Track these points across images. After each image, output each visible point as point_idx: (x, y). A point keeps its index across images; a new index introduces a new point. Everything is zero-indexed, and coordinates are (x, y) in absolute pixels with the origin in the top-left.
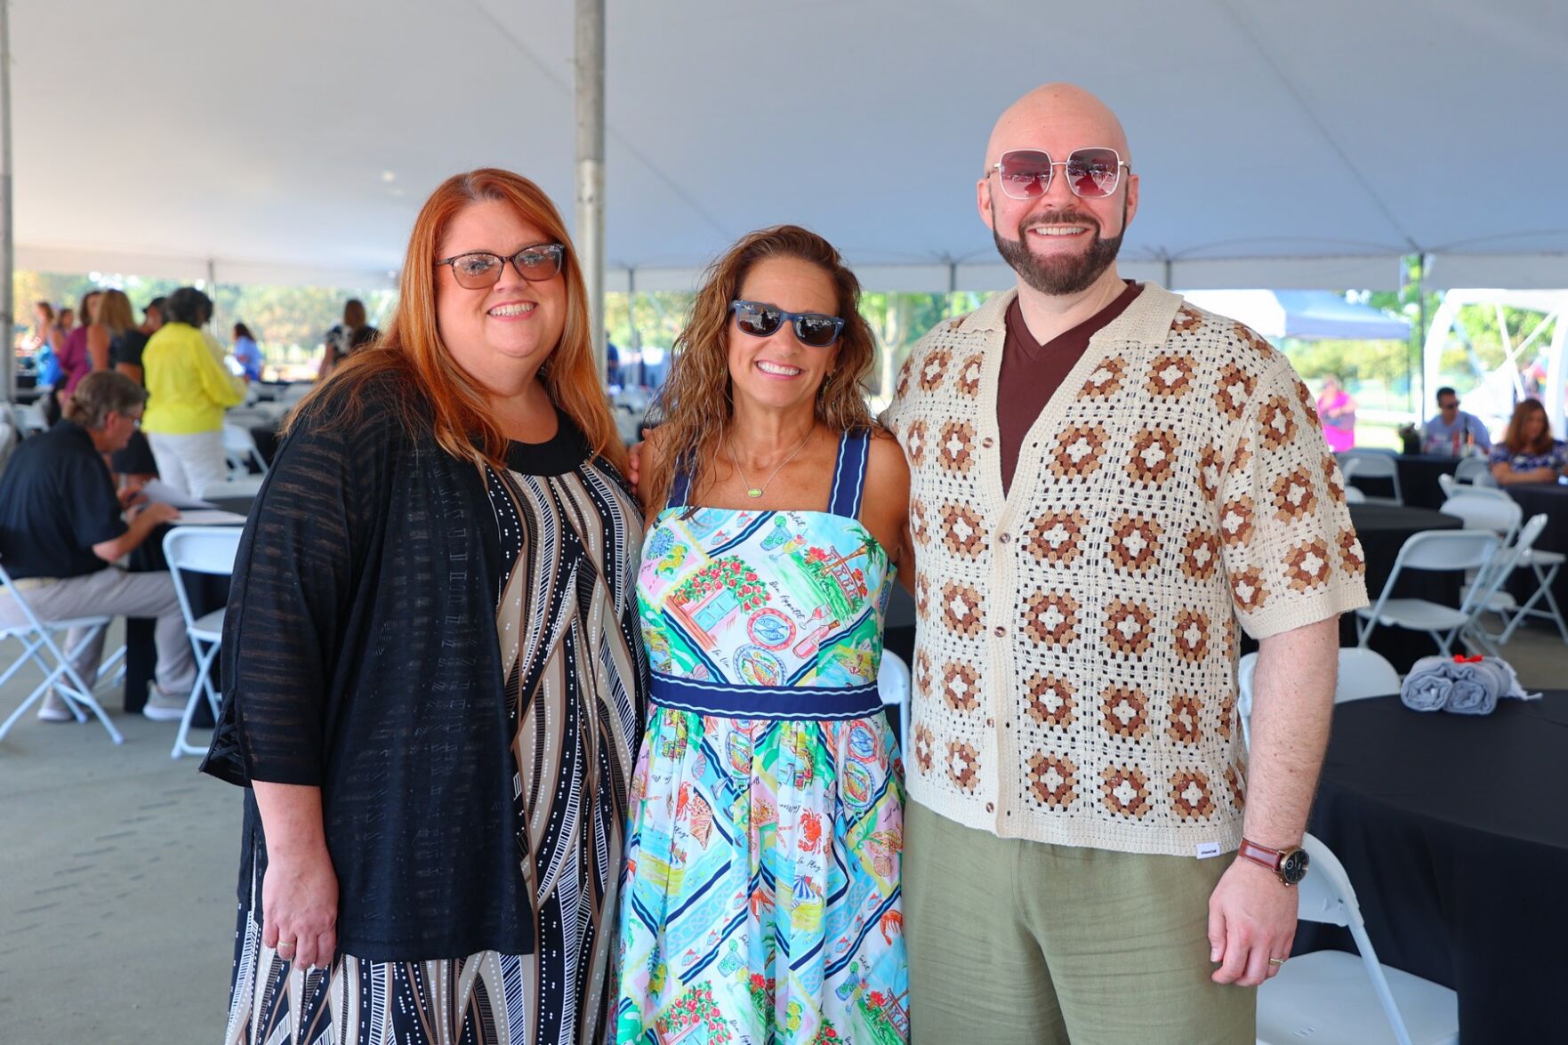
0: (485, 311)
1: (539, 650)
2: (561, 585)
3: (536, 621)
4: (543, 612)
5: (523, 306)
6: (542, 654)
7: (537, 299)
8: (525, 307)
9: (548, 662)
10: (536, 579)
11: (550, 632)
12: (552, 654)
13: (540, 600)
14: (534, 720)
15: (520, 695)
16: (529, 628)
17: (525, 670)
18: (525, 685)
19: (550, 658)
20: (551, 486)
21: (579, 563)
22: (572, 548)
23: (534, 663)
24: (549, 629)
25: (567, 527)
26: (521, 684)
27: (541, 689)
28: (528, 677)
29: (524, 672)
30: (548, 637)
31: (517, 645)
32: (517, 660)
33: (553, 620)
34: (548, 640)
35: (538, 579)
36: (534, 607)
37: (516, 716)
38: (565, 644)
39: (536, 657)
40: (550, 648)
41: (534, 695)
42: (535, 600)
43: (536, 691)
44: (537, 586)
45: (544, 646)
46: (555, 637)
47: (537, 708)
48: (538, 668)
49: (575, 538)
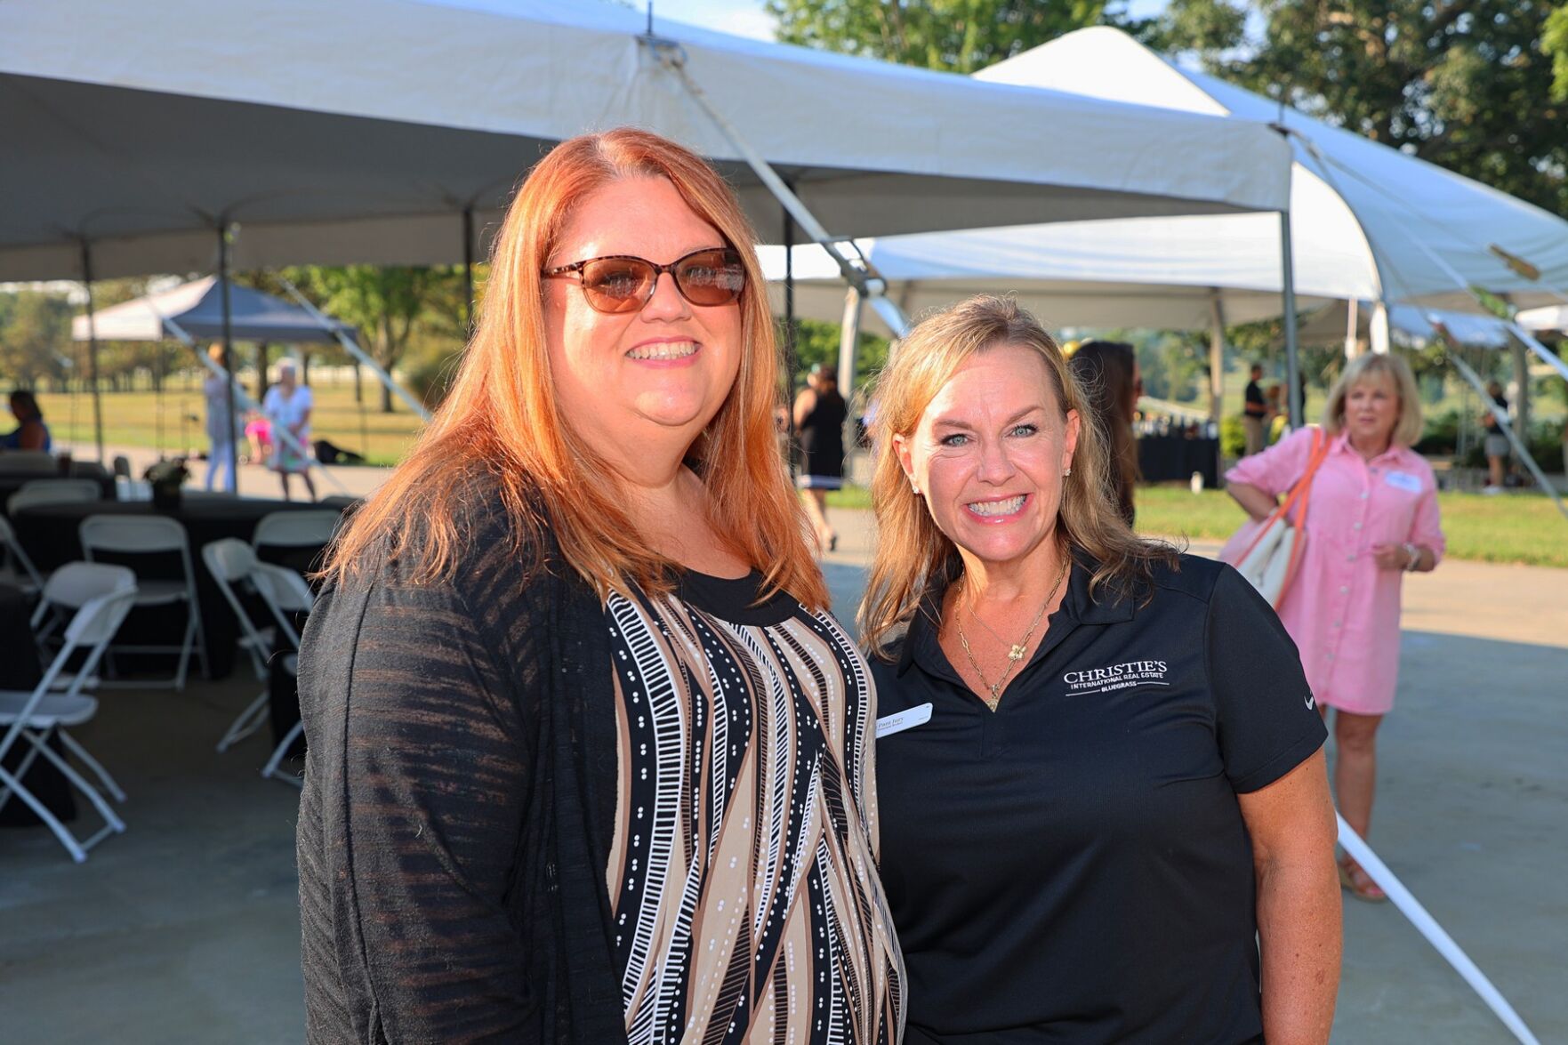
0: (623, 350)
1: (777, 896)
2: (800, 795)
3: (771, 851)
4: (778, 837)
5: (683, 346)
6: (781, 902)
7: (701, 335)
8: (686, 348)
9: (790, 915)
10: (768, 786)
11: (790, 867)
12: (795, 902)
13: (775, 818)
14: (772, 1008)
15: (752, 970)
16: (761, 862)
17: (758, 930)
18: (759, 952)
19: (792, 908)
20: (771, 641)
21: (820, 760)
22: (811, 740)
23: (770, 918)
24: (787, 862)
25: (803, 705)
26: (753, 951)
27: (782, 958)
28: (763, 940)
29: (758, 933)
30: (787, 875)
31: (745, 890)
32: (747, 913)
33: (791, 850)
34: (787, 883)
35: (770, 787)
36: (767, 830)
37: (746, 1002)
38: (811, 885)
39: (774, 907)
40: (791, 892)
41: (773, 968)
42: (768, 818)
43: (775, 961)
44: (769, 797)
45: (784, 891)
46: (798, 876)
47: (777, 989)
48: (776, 926)
49: (813, 722)
